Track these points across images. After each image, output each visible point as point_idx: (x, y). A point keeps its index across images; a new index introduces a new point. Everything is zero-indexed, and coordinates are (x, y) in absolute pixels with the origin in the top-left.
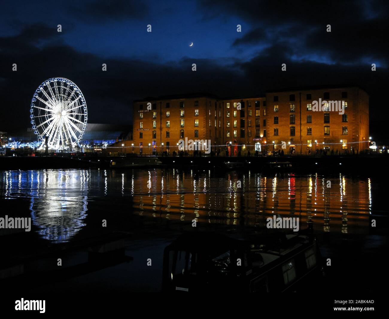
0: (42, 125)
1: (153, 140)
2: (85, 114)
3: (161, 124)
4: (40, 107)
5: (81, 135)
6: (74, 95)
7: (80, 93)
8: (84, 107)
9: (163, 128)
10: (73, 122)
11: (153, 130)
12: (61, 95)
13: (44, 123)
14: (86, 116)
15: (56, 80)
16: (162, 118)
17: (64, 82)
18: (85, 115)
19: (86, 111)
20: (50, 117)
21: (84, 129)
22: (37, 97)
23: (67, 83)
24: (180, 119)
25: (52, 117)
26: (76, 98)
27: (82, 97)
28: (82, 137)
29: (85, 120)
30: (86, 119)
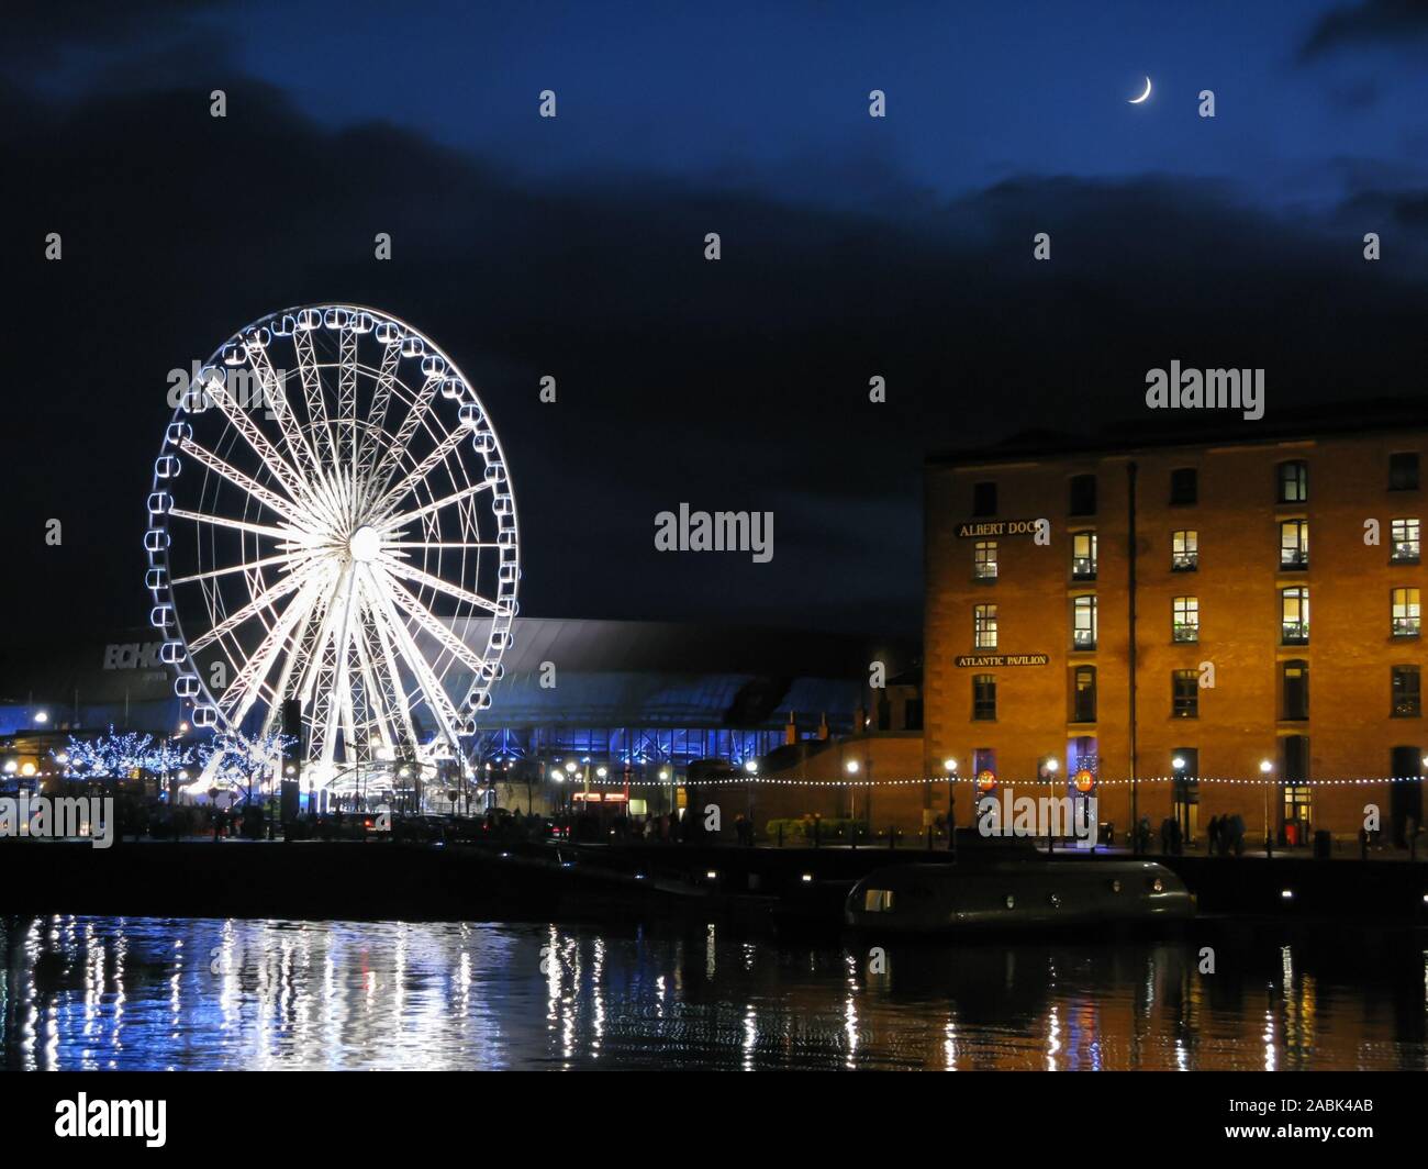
0: (226, 638)
1: (1072, 734)
2: (504, 538)
3: (1133, 618)
4: (206, 511)
5: (481, 683)
6: (428, 417)
7: (467, 398)
8: (497, 497)
9: (1145, 649)
10: (425, 601)
11: (1072, 664)
12: (341, 421)
13: (236, 619)
14: (510, 555)
15: (307, 327)
16: (1137, 578)
17: (360, 336)
18: (503, 547)
19: (508, 521)
20: (273, 576)
21: (497, 647)
22: (187, 444)
23: (381, 340)
24: (1280, 585)
25: (288, 573)
26: (442, 438)
27: (482, 426)
28: (486, 702)
29: (502, 581)
30: (511, 574)
